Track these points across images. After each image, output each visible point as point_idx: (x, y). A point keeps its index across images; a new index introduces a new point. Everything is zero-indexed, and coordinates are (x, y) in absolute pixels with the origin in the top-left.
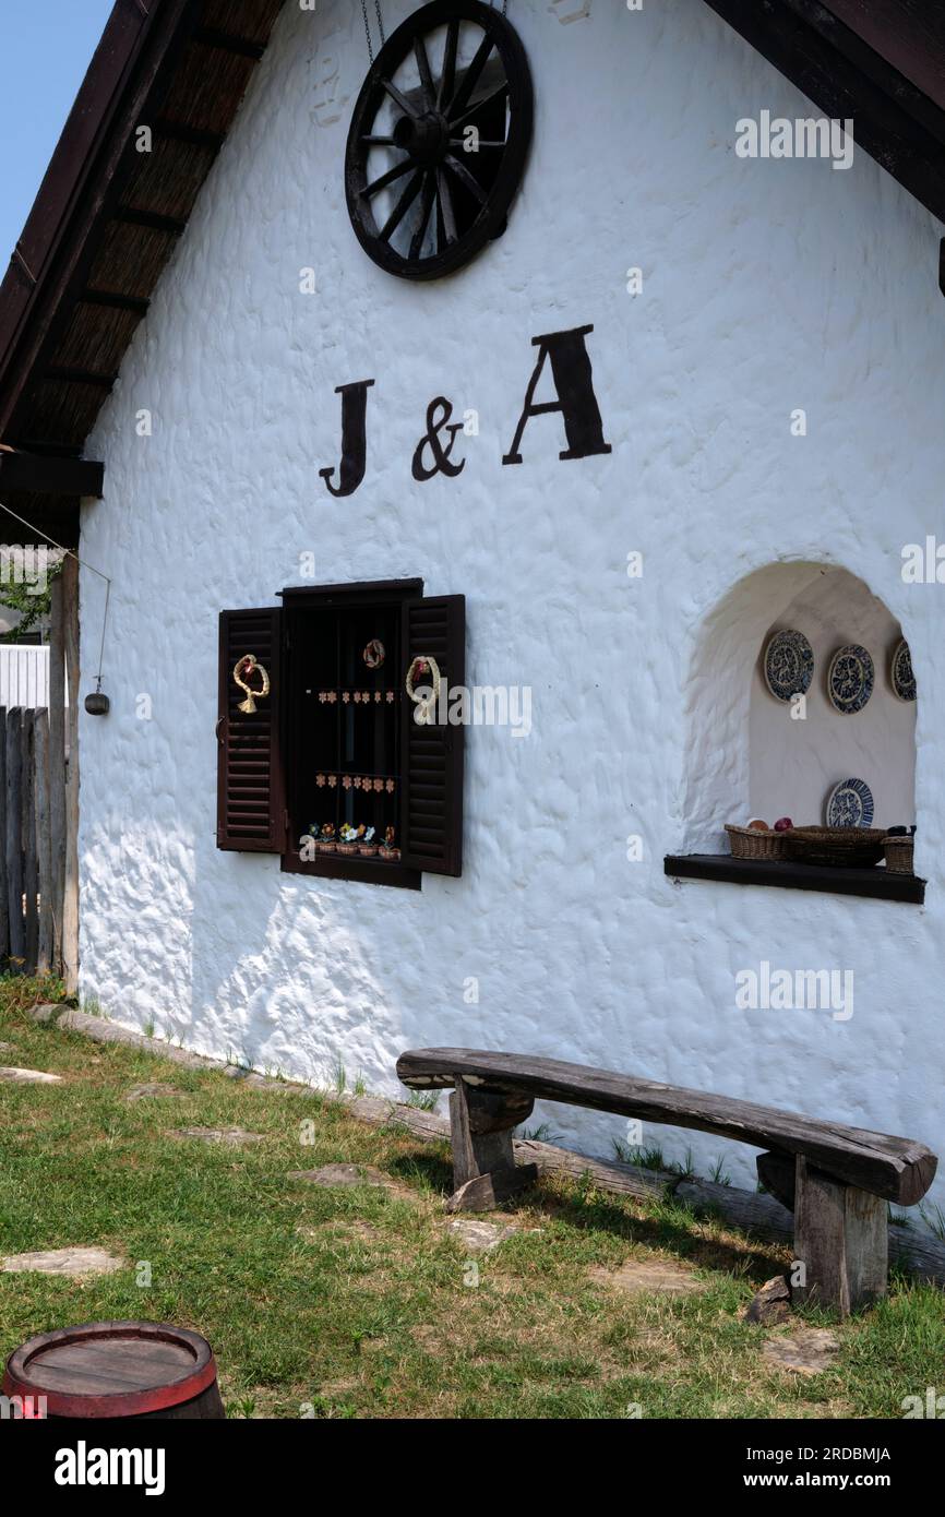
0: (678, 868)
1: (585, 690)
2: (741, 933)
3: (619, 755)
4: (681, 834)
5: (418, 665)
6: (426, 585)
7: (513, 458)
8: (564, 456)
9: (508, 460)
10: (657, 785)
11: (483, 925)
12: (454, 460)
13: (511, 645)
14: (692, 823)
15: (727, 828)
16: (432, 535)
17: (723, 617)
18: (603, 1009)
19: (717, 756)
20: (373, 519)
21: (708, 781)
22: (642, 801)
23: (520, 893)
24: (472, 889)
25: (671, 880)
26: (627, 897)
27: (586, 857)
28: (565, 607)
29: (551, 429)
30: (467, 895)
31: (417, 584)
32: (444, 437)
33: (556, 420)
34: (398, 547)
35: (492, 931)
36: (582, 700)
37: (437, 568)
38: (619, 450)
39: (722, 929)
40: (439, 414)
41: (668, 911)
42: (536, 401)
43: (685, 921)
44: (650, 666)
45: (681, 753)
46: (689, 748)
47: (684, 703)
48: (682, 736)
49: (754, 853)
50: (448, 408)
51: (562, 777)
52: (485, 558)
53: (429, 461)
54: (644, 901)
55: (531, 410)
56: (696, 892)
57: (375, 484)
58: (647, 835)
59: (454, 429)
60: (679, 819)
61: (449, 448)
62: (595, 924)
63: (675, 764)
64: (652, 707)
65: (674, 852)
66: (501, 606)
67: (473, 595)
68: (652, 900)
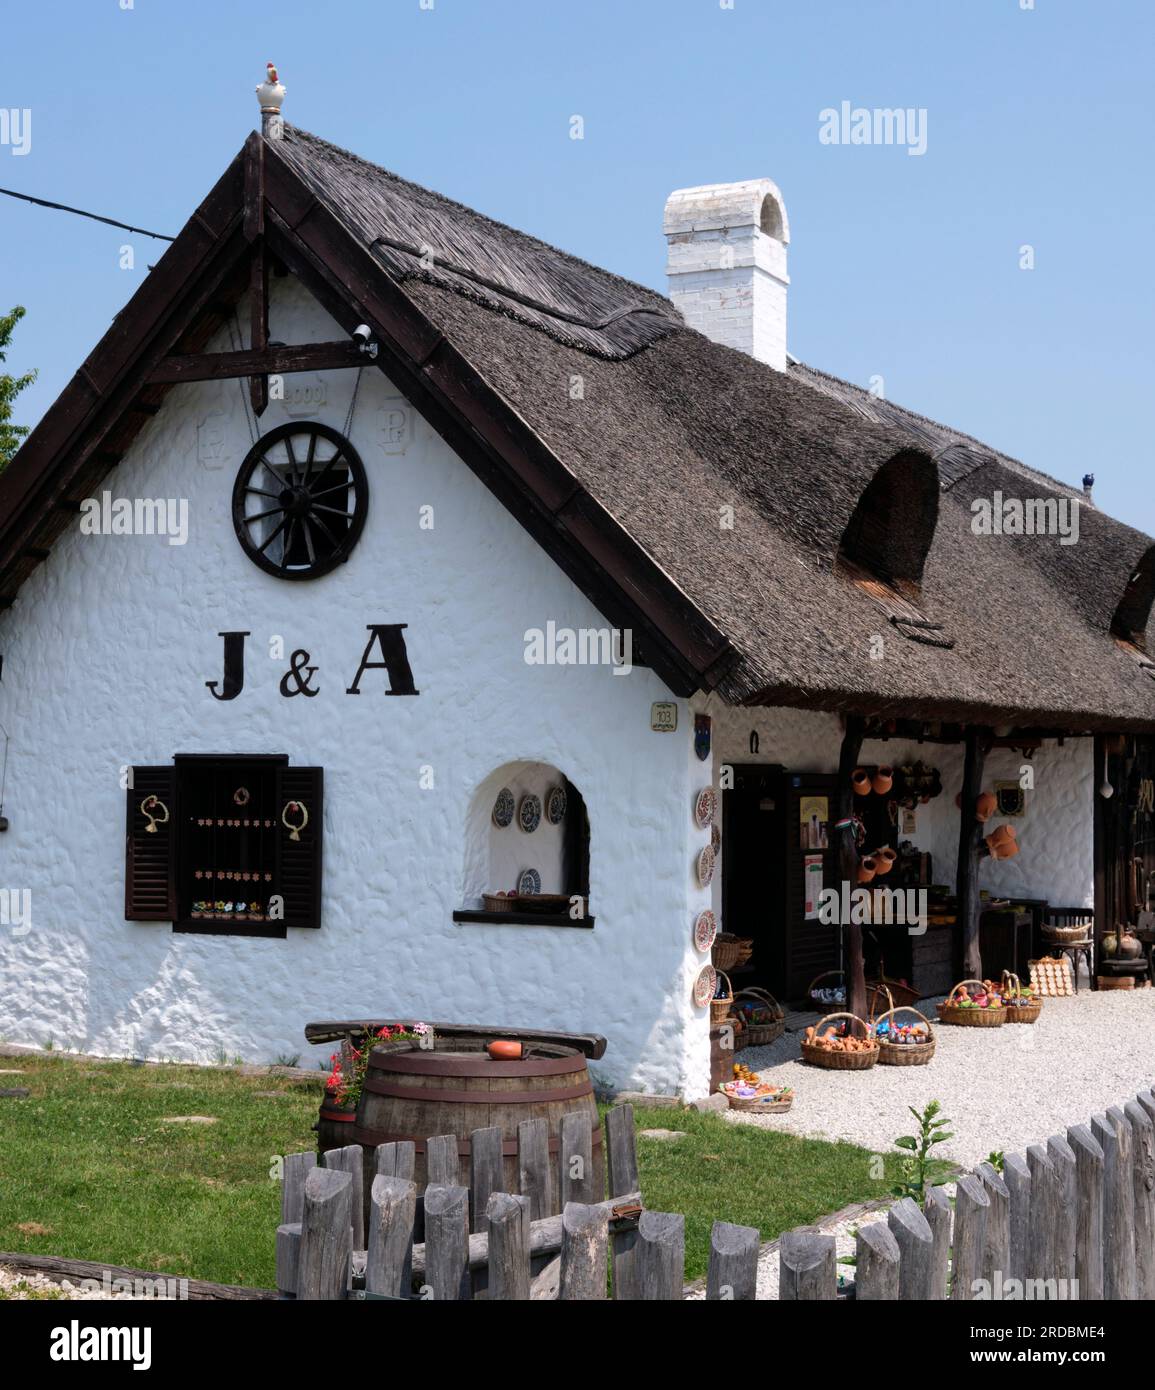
0: (460, 917)
1: (403, 822)
2: (498, 949)
3: (424, 858)
4: (462, 899)
5: (291, 806)
6: (290, 759)
7: (354, 690)
8: (387, 693)
9: (349, 691)
10: (448, 874)
11: (332, 955)
12: (311, 686)
13: (352, 796)
14: (467, 894)
15: (484, 896)
16: (296, 730)
17: (483, 787)
18: (412, 996)
19: (477, 858)
20: (250, 716)
21: (473, 871)
22: (439, 883)
23: (358, 936)
24: (324, 936)
25: (457, 924)
26: (428, 934)
27: (402, 914)
28: (391, 777)
29: (379, 678)
30: (321, 939)
31: (284, 758)
32: (304, 674)
33: (383, 673)
34: (269, 734)
35: (339, 959)
36: (400, 828)
37: (299, 749)
38: (425, 694)
39: (486, 948)
40: (300, 660)
41: (453, 940)
42: (368, 661)
43: (464, 945)
44: (444, 811)
45: (462, 857)
46: (465, 855)
47: (463, 830)
48: (462, 849)
49: (498, 908)
50: (307, 657)
51: (387, 870)
52: (333, 746)
53: (292, 685)
54: (439, 936)
55: (365, 665)
56: (471, 930)
57: (251, 695)
58: (442, 901)
59: (311, 670)
60: (460, 892)
61: (308, 680)
62: (408, 950)
63: (458, 862)
64: (445, 832)
65: (458, 908)
66: (345, 773)
67: (327, 767)
68: (444, 935)
